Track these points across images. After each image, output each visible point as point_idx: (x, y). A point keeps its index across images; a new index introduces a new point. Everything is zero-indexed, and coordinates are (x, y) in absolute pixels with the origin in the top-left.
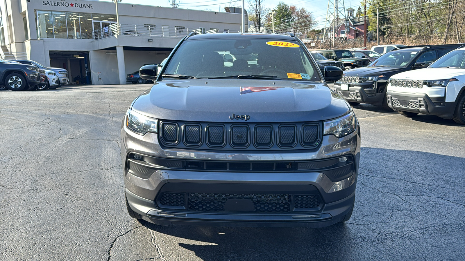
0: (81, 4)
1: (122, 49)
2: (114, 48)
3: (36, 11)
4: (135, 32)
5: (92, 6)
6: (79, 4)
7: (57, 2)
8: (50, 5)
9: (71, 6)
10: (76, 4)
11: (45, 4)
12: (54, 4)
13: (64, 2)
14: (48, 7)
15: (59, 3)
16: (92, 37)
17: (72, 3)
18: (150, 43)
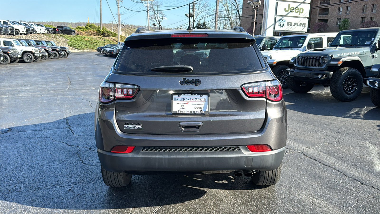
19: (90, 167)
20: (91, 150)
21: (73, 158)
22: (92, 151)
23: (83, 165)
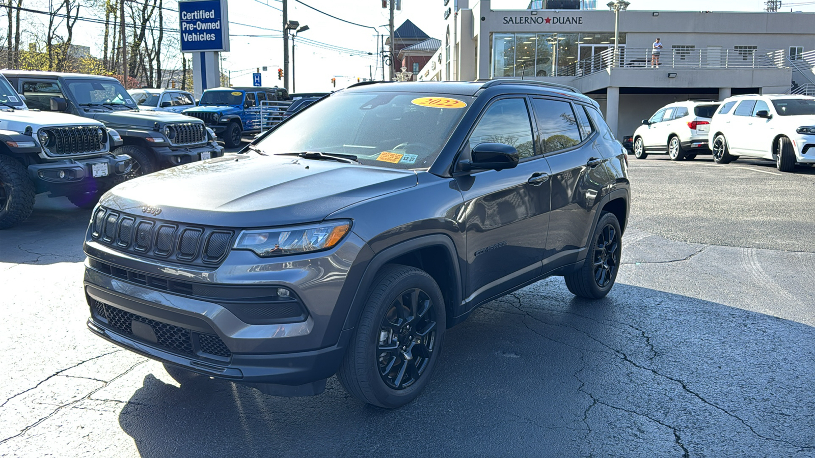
0: (564, 18)
1: (617, 92)
2: (604, 91)
3: (492, 33)
4: (645, 61)
5: (580, 19)
6: (560, 18)
7: (525, 18)
8: (513, 23)
9: (546, 22)
10: (555, 19)
11: (507, 21)
12: (521, 20)
13: (535, 16)
14: (511, 27)
15: (528, 19)
16: (575, 73)
17: (548, 18)
18: (671, 80)
19: (629, 322)
20: (623, 354)
21: (663, 344)
22: (621, 350)
23: (641, 327)
